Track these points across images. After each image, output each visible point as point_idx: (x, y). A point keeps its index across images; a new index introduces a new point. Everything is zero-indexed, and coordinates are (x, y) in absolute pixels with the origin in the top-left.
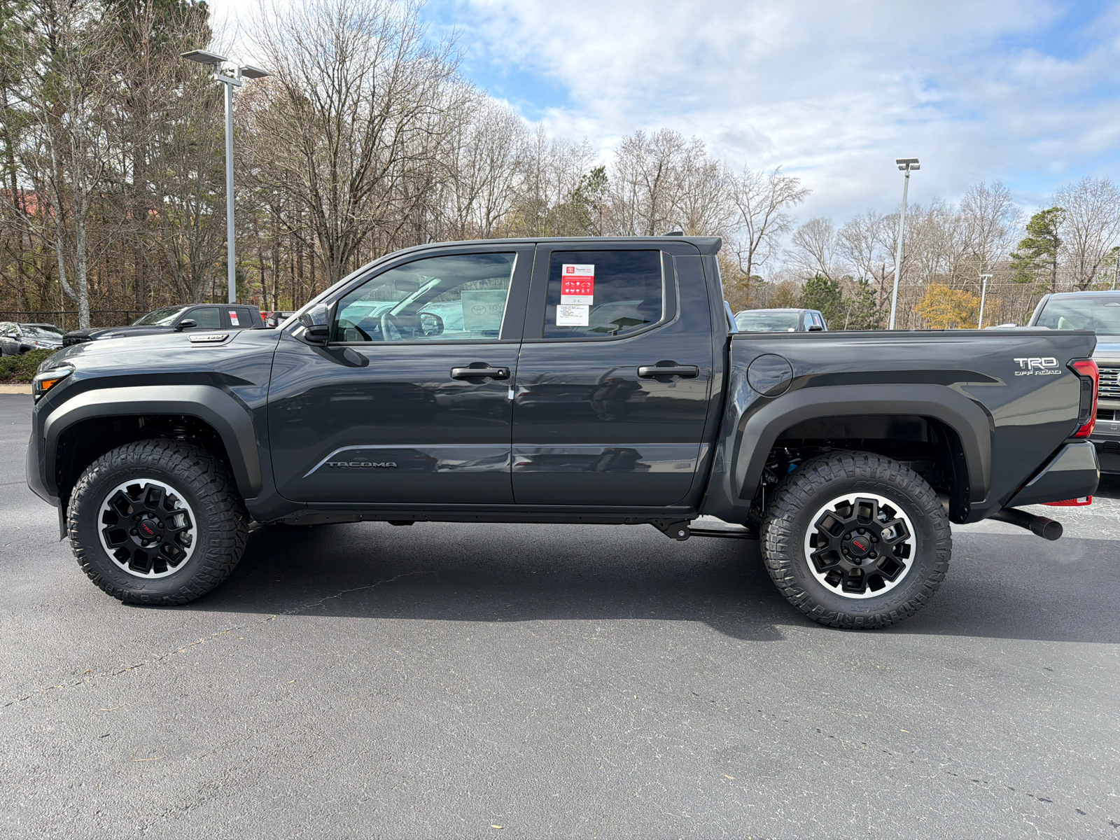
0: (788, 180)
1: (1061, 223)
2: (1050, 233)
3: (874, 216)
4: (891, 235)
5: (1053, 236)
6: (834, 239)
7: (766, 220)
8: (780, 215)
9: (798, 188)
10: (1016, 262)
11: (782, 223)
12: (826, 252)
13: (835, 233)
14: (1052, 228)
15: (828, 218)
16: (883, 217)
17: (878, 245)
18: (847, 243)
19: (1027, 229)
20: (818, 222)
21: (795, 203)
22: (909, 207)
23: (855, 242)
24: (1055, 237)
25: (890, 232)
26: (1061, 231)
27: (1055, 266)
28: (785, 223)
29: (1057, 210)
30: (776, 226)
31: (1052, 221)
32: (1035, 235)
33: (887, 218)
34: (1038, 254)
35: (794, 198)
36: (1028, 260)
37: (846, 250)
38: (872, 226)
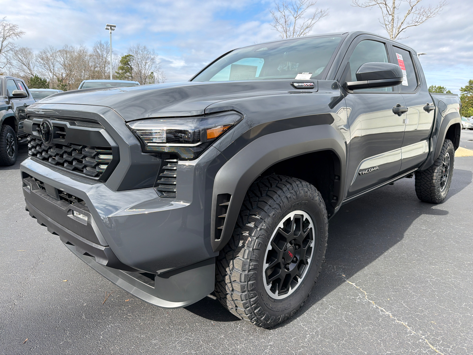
0: (12, 25)
1: (132, 61)
2: (129, 64)
3: (53, 50)
4: (63, 60)
5: (130, 66)
6: (34, 59)
7: (2, 45)
8: (10, 43)
9: (17, 31)
10: (118, 75)
11: (12, 47)
12: (31, 64)
13: (34, 56)
14: (129, 63)
15: (30, 48)
16: (57, 50)
17: (57, 63)
18: (42, 61)
19: (121, 62)
20: (25, 49)
21: (17, 38)
22: (69, 47)
23: (46, 60)
24: (131, 66)
25: (62, 58)
26: (132, 64)
27: (132, 78)
28: (13, 47)
29: (131, 56)
30: (9, 49)
31: (129, 60)
32: (123, 65)
33: (60, 51)
34: (126, 72)
35: (16, 35)
36: (122, 75)
37: (41, 64)
38: (53, 54)
